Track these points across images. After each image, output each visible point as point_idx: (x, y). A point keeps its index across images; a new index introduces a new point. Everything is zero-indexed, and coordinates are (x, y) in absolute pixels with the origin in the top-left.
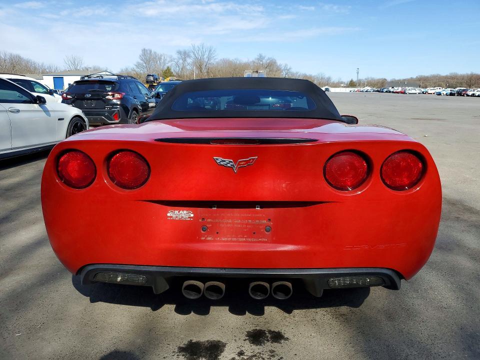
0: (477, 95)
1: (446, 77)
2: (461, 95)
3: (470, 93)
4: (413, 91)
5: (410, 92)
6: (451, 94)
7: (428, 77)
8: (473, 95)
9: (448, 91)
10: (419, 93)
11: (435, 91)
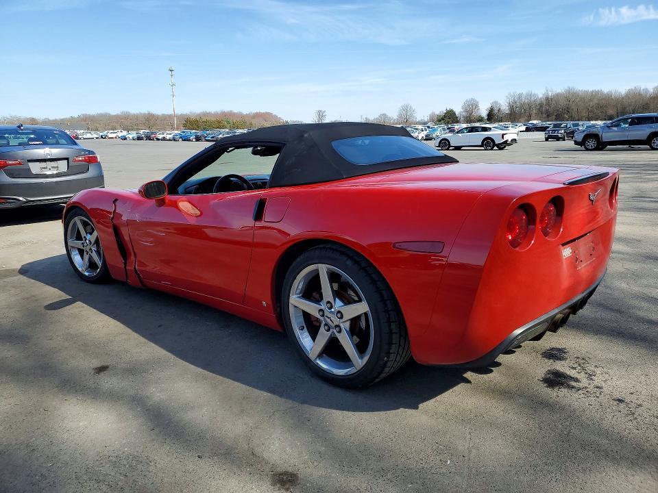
0: (168, 138)
1: (117, 117)
2: (150, 139)
3: (160, 137)
4: (89, 136)
5: (85, 136)
6: (139, 138)
7: (94, 116)
8: (164, 139)
9: (133, 134)
10: (97, 138)
11: (116, 134)
